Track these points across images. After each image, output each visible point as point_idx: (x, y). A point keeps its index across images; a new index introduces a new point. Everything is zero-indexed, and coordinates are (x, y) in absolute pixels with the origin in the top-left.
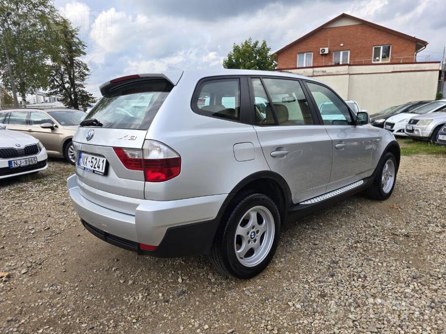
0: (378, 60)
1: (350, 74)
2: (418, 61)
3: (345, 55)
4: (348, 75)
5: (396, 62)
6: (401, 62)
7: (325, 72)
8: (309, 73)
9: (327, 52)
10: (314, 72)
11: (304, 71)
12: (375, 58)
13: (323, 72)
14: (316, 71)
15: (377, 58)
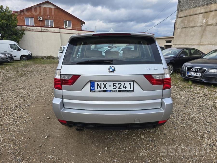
0: (67, 27)
1: (61, 33)
2: (82, 30)
3: (51, 22)
4: (60, 33)
5: (74, 29)
6: (77, 29)
7: (48, 30)
8: (39, 30)
9: (42, 19)
10: (42, 29)
11: (36, 28)
12: (65, 26)
13: (47, 30)
14: (43, 29)
15: (66, 26)
